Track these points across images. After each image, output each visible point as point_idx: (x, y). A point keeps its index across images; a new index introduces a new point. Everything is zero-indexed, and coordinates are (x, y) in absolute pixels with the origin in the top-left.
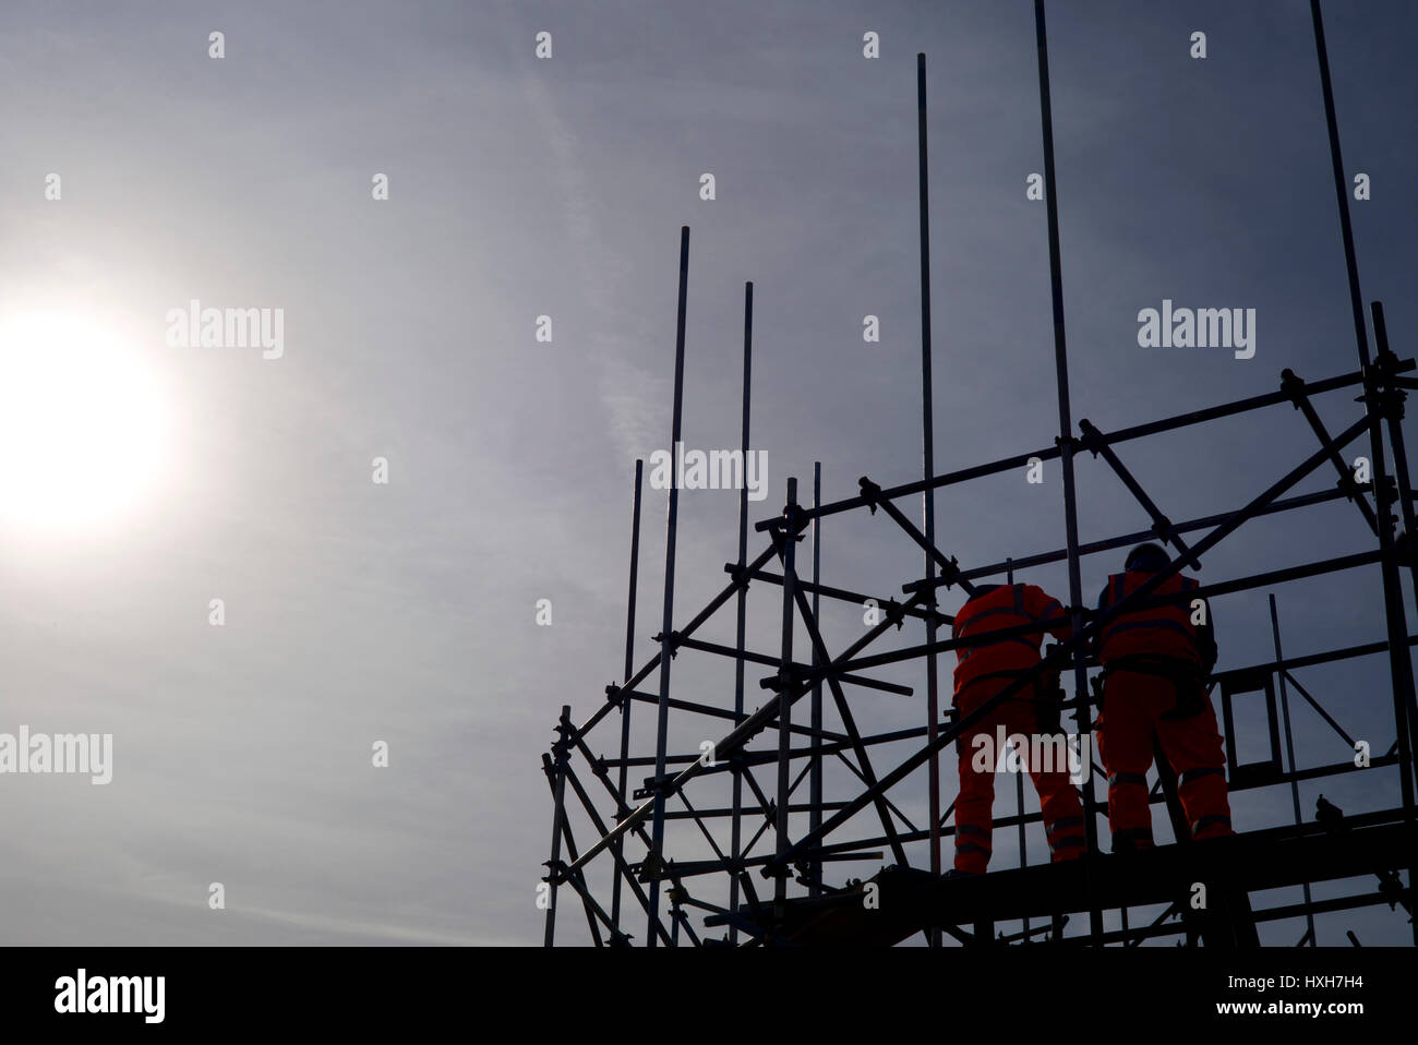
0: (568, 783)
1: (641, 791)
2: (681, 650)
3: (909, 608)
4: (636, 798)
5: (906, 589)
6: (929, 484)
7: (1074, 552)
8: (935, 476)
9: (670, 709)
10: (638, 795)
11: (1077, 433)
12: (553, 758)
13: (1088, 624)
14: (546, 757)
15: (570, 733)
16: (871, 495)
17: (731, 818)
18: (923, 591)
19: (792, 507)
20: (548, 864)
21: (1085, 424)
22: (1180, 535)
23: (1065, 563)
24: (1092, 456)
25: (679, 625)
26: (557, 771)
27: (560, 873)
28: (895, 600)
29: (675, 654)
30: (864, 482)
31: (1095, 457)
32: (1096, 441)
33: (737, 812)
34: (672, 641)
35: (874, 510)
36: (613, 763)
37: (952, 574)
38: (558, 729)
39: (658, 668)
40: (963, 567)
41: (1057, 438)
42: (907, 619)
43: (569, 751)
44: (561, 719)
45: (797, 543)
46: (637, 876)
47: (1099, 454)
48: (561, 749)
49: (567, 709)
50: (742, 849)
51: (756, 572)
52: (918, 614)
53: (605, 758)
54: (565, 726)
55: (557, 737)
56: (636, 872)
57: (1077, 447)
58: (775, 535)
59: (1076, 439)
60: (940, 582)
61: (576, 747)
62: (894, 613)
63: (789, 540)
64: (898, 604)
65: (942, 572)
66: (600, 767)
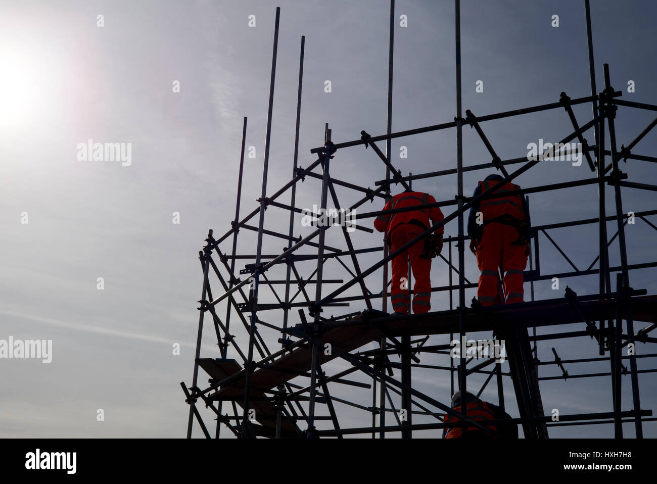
0: (210, 265)
1: (244, 270)
2: (269, 207)
3: (377, 193)
4: (241, 273)
5: (377, 184)
6: (389, 137)
7: (460, 170)
8: (392, 133)
9: (263, 234)
10: (242, 272)
11: (464, 116)
12: (204, 253)
13: (465, 204)
14: (201, 253)
15: (212, 243)
16: (366, 139)
17: (285, 285)
18: (384, 185)
19: (328, 142)
20: (200, 302)
21: (468, 112)
22: (504, 166)
23: (456, 175)
24: (471, 127)
25: (269, 195)
26: (205, 259)
27: (205, 306)
28: (370, 188)
29: (266, 208)
30: (363, 133)
31: (472, 128)
32: (473, 120)
33: (288, 282)
34: (265, 202)
35: (367, 146)
36: (229, 257)
37: (398, 178)
38: (207, 240)
39: (259, 213)
40: (404, 175)
41: (455, 118)
42: (376, 198)
43: (211, 250)
44: (209, 236)
45: (330, 159)
46: (241, 309)
47: (473, 127)
48: (208, 250)
49: (211, 231)
50: (290, 299)
51: (308, 172)
52: (382, 196)
53: (227, 255)
54: (210, 239)
55: (206, 244)
56: (240, 307)
57: (464, 122)
58: (320, 155)
59: (464, 119)
60: (392, 181)
61: (214, 249)
62: (370, 194)
63: (327, 158)
64: (372, 191)
65: (394, 177)
66: (224, 259)
